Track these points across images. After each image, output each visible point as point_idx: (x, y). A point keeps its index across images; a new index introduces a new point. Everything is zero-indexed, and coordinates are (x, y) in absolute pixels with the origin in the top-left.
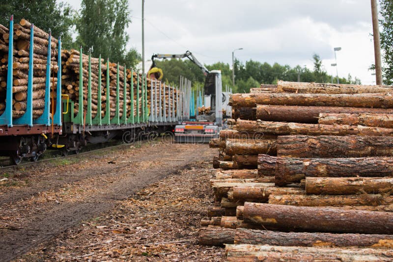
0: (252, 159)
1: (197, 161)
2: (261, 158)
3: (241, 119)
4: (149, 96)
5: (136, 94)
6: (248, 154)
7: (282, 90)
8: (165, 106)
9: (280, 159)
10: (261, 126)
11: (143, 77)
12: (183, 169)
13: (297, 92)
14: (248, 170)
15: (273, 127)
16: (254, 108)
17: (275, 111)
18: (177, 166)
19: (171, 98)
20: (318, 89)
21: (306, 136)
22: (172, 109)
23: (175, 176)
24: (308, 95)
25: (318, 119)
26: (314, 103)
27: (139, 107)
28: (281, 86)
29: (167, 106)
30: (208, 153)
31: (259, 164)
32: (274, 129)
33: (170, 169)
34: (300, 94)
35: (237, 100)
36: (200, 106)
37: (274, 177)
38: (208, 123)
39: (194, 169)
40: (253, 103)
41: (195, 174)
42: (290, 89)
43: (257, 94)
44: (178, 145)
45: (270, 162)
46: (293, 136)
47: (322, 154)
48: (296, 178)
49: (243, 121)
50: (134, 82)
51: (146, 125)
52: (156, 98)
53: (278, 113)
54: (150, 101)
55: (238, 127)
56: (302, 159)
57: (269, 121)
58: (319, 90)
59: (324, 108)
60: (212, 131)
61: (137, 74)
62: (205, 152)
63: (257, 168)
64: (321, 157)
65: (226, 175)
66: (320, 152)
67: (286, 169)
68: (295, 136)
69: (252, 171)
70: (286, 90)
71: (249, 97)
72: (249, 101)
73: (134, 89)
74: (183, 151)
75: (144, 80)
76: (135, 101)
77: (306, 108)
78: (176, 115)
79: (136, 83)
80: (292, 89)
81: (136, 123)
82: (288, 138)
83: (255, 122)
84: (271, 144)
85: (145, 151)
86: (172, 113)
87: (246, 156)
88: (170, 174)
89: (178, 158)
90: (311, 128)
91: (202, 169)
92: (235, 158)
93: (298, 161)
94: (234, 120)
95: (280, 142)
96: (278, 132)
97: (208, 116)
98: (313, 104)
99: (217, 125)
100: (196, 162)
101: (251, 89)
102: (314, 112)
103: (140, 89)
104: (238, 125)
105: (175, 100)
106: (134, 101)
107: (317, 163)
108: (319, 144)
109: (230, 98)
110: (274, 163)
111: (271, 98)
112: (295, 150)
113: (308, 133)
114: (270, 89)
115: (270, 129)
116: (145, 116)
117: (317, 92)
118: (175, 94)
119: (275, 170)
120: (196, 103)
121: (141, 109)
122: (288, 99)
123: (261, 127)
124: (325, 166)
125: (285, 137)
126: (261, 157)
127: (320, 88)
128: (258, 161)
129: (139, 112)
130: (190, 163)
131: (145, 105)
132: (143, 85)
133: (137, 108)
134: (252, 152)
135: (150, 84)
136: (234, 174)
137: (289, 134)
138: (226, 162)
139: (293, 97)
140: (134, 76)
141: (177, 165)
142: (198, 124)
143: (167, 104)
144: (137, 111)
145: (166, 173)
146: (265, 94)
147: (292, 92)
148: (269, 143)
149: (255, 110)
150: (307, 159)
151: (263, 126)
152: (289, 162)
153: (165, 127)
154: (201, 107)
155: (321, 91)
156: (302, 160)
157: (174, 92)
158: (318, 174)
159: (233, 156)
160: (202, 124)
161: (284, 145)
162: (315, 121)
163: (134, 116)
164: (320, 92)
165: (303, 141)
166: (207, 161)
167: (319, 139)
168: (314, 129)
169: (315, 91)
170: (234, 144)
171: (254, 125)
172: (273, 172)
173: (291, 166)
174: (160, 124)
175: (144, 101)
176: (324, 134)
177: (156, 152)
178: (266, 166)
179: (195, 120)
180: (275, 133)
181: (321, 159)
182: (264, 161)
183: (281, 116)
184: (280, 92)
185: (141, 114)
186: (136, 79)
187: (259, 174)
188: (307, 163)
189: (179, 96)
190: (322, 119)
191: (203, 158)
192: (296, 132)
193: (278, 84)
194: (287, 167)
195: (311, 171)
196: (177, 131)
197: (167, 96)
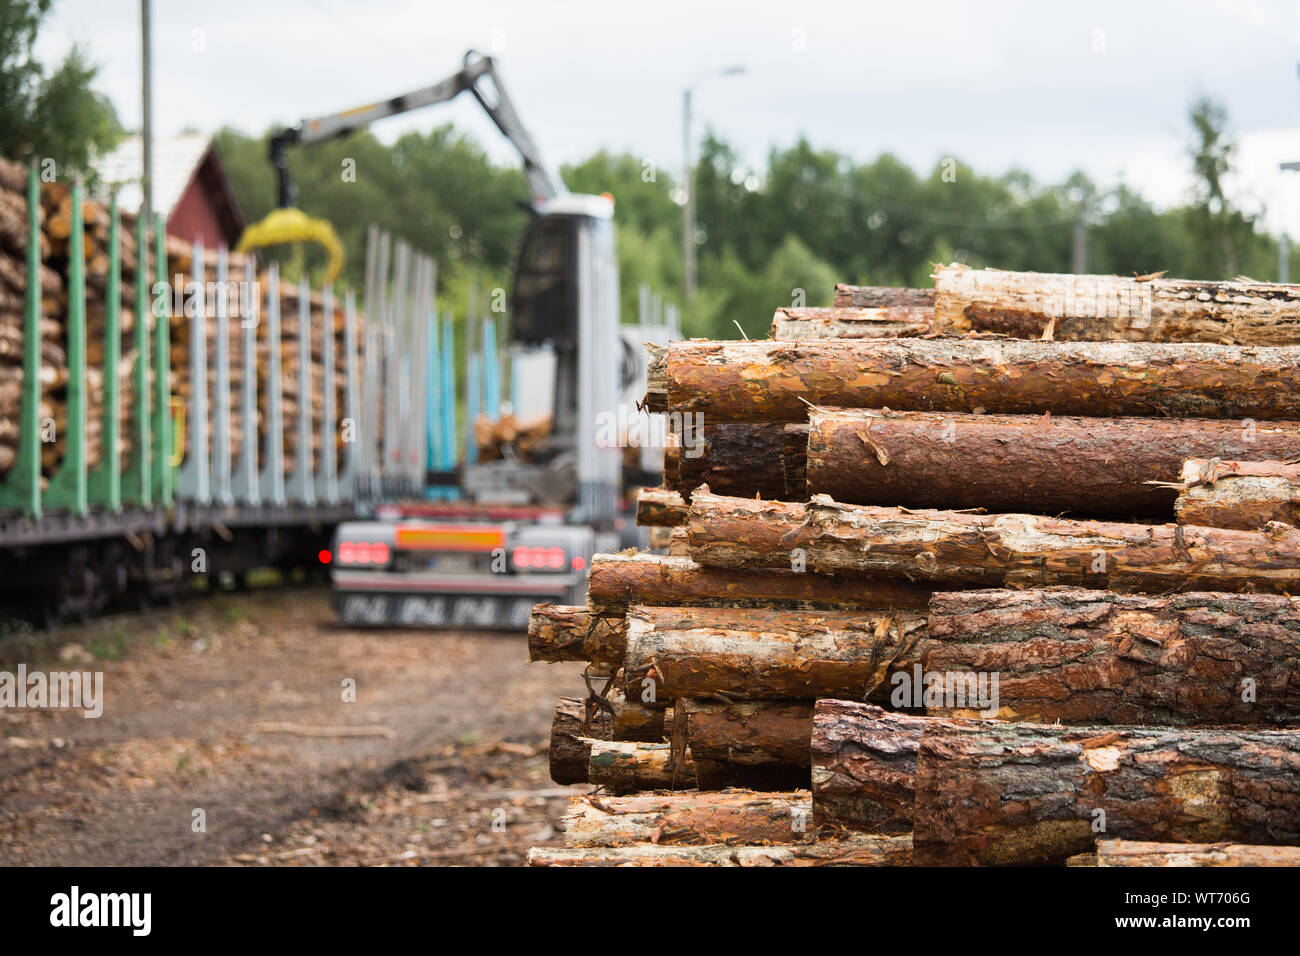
0: (778, 728)
1: (464, 738)
2: (831, 723)
3: (716, 490)
4: (179, 351)
5: (98, 335)
6: (754, 699)
7: (959, 322)
8: (278, 406)
9: (941, 731)
10: (831, 530)
11: (145, 234)
12: (375, 784)
13: (1048, 334)
14: (756, 796)
15: (908, 537)
16: (791, 427)
17: (918, 442)
18: (343, 773)
19: (317, 358)
20: (1177, 314)
21: (1097, 594)
22: (317, 425)
23: (330, 829)
24: (1113, 352)
25: (1176, 494)
26: (1151, 396)
27: (118, 412)
28: (959, 299)
29: (289, 407)
30: (530, 688)
31: (823, 757)
32: (911, 550)
33: (298, 786)
34: (1067, 348)
35: (693, 377)
36: (482, 409)
37: (908, 839)
38: (531, 510)
39: (441, 790)
40: (789, 395)
41: (450, 819)
42: (1008, 313)
43: (810, 343)
44: (351, 645)
45: (885, 746)
46: (1020, 596)
47: (1200, 707)
48: (1040, 846)
49: (730, 503)
50: (89, 260)
51: (159, 524)
52: (224, 357)
53: (934, 457)
54: (186, 380)
55: (695, 540)
56: (1079, 730)
57: (883, 504)
58: (1183, 324)
59: (1212, 427)
60: (557, 562)
61: (108, 211)
62: (513, 688)
63: (807, 784)
64: (1195, 724)
65: (625, 825)
66: (1184, 690)
67: (977, 789)
68: (1036, 594)
69: (778, 801)
70: (986, 322)
71: (768, 361)
72: (765, 383)
73: (89, 302)
74: (378, 677)
75: (153, 247)
76: (95, 378)
77: (1102, 430)
78: (341, 464)
79: (100, 265)
80: (1019, 314)
81: (99, 509)
82: (992, 605)
83: (796, 508)
84: (889, 642)
85: (152, 678)
86: (317, 453)
87: (746, 710)
88: (298, 815)
89: (348, 723)
90: (1133, 544)
91: (494, 791)
92: (682, 726)
93: (1052, 741)
94: (674, 499)
95: (943, 629)
96: (935, 568)
97: (534, 473)
98: (1148, 403)
99: (586, 523)
100: (459, 745)
101: (779, 316)
102: (1151, 450)
103: (129, 304)
104: (697, 527)
105: (340, 370)
106: (87, 379)
107: (1169, 756)
108: (1177, 644)
109: (656, 368)
110: (909, 753)
111: (897, 366)
112: (1033, 677)
113: (1113, 579)
114: (894, 313)
115: (887, 550)
116: (156, 465)
117: (1171, 334)
118: (340, 336)
119: (910, 794)
120: (461, 391)
121: (131, 426)
122: (994, 372)
123: (835, 541)
124: (1216, 774)
125: (978, 602)
126: (830, 719)
127: (1192, 307)
128: (814, 742)
129: (118, 445)
130: (419, 752)
131: (157, 401)
132: (146, 277)
133: (105, 419)
134: (780, 687)
135: (188, 272)
136: (674, 817)
137: (996, 581)
138: (627, 748)
139: (1028, 365)
140: (89, 228)
141: (345, 763)
142: (472, 517)
143: (289, 396)
144: (104, 435)
145: (273, 811)
146: (859, 346)
147: (1024, 334)
148: (880, 632)
149: (802, 439)
150: (1107, 731)
151: (846, 535)
152: (998, 749)
153: (273, 538)
154: (489, 416)
155: (1198, 325)
156: (1076, 737)
157: (330, 324)
158: (1173, 825)
159: (670, 713)
160: (497, 517)
161: (967, 649)
162: (1158, 507)
163: (91, 468)
164: (1187, 335)
165: (1081, 625)
166: (520, 740)
167: (1178, 613)
168: (1145, 553)
169: (1162, 324)
170: (673, 641)
171: (795, 528)
172: (904, 809)
173: (1008, 773)
174: (249, 518)
175: (147, 376)
176: (1207, 584)
177: (220, 684)
178: (860, 772)
179: (453, 494)
180: (917, 573)
181: (1188, 734)
182: (849, 743)
183: (953, 478)
184: (949, 333)
185: (132, 458)
186: (104, 247)
187: (818, 817)
188: (1105, 759)
189: (360, 351)
190: (1197, 492)
191: (500, 720)
192: (1043, 572)
193: (941, 286)
194: (986, 778)
195: (1130, 806)
196: (345, 556)
197: (291, 347)
